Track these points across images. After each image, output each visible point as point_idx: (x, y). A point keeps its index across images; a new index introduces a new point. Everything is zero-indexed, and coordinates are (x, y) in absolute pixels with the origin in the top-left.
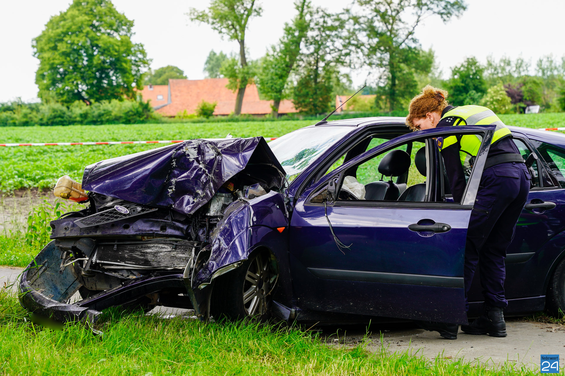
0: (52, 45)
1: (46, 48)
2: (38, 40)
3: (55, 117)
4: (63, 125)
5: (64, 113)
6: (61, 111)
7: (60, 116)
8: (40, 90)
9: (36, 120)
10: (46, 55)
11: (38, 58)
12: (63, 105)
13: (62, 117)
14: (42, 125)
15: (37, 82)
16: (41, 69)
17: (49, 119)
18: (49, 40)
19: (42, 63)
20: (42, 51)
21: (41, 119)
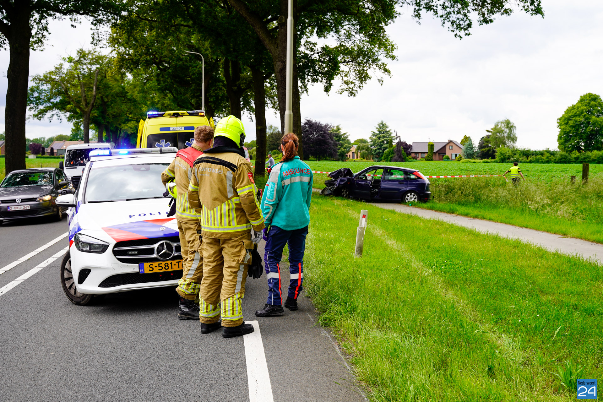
0: (566, 122)
1: (563, 123)
2: (560, 119)
3: (562, 159)
4: (566, 163)
5: (567, 157)
6: (565, 156)
7: (564, 159)
8: (560, 144)
9: (553, 160)
10: (562, 127)
11: (560, 128)
12: (567, 153)
13: (566, 159)
14: (555, 163)
15: (558, 140)
16: (560, 134)
17: (559, 160)
18: (565, 119)
19: (561, 132)
20: (561, 125)
21: (555, 160)
